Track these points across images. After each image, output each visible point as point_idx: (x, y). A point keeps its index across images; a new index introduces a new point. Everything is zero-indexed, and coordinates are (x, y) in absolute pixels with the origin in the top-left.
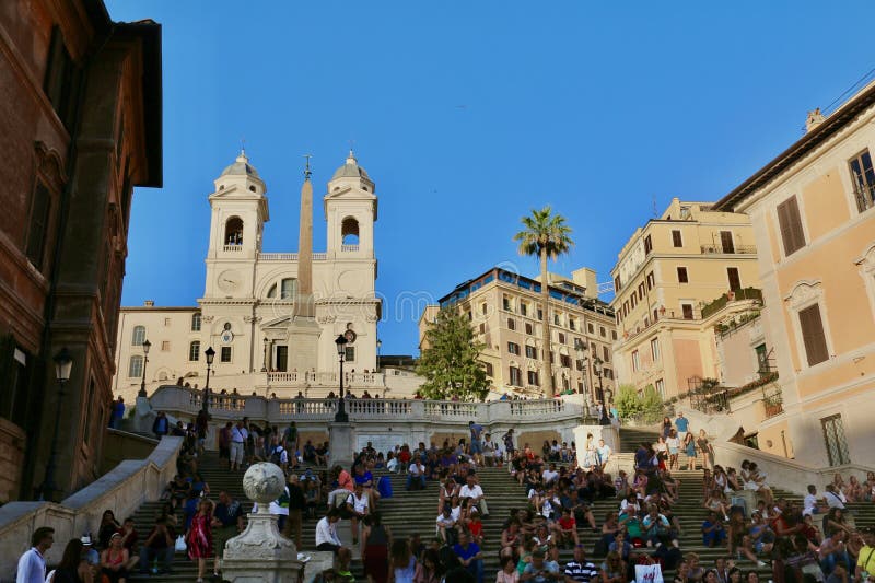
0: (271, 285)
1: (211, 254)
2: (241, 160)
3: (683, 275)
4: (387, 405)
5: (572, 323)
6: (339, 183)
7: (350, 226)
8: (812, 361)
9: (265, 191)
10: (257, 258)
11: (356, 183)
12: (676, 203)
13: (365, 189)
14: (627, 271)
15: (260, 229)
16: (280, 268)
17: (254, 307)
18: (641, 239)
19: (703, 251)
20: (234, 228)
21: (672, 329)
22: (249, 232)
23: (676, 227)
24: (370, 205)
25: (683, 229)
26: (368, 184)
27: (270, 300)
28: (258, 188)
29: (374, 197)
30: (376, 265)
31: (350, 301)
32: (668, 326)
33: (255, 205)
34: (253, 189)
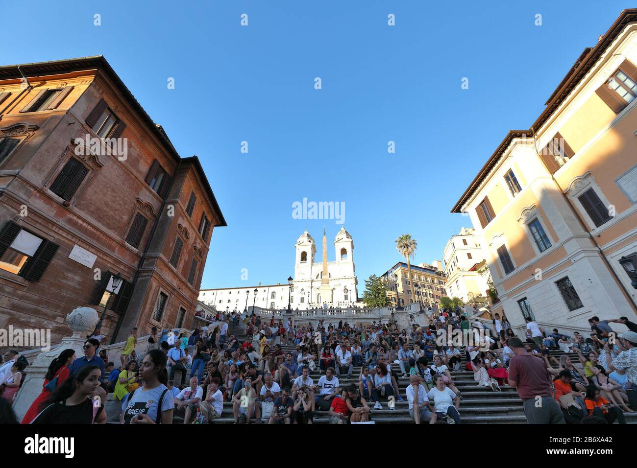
0: (317, 274)
1: (296, 265)
2: (306, 232)
3: (469, 256)
4: (335, 311)
5: (433, 281)
6: (339, 236)
7: (344, 251)
8: (507, 272)
9: (314, 242)
10: (312, 265)
11: (344, 236)
12: (463, 229)
13: (348, 238)
14: (447, 257)
15: (313, 255)
16: (318, 268)
17: (311, 283)
18: (451, 244)
19: (476, 246)
20: (304, 256)
21: (464, 276)
22: (309, 257)
23: (464, 238)
24: (350, 243)
25: (468, 238)
26: (348, 235)
27: (317, 280)
28: (312, 241)
29: (351, 240)
30: (354, 264)
31: (345, 278)
32: (462, 275)
33: (310, 247)
34: (310, 241)
